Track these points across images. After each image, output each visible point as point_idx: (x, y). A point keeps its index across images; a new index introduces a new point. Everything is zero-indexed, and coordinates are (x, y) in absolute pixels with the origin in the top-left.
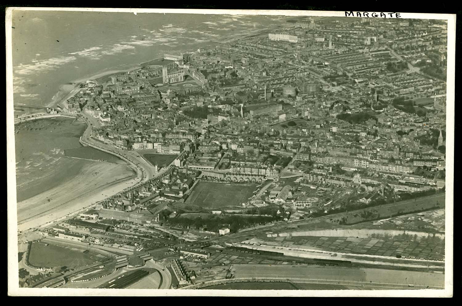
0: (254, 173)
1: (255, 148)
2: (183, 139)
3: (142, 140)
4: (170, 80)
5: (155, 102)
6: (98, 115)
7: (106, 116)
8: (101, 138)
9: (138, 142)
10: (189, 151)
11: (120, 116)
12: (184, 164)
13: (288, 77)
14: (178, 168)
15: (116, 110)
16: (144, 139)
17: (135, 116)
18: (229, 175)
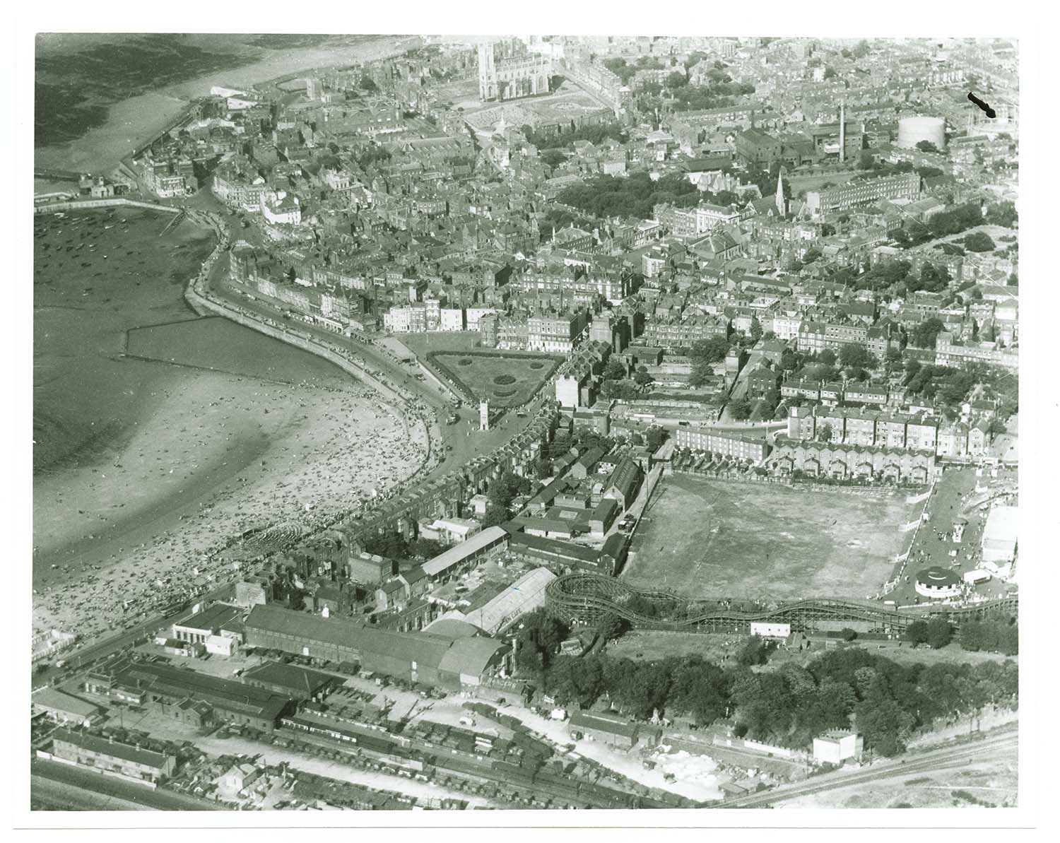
0: (891, 443)
1: (873, 333)
2: (579, 292)
3: (419, 295)
4: (502, 91)
5: (456, 162)
6: (257, 201)
7: (286, 206)
8: (267, 288)
9: (405, 303)
10: (610, 342)
11: (334, 206)
12: (593, 395)
13: (906, 86)
14: (570, 414)
15: (320, 185)
16: (428, 293)
17: (390, 208)
18: (786, 450)
